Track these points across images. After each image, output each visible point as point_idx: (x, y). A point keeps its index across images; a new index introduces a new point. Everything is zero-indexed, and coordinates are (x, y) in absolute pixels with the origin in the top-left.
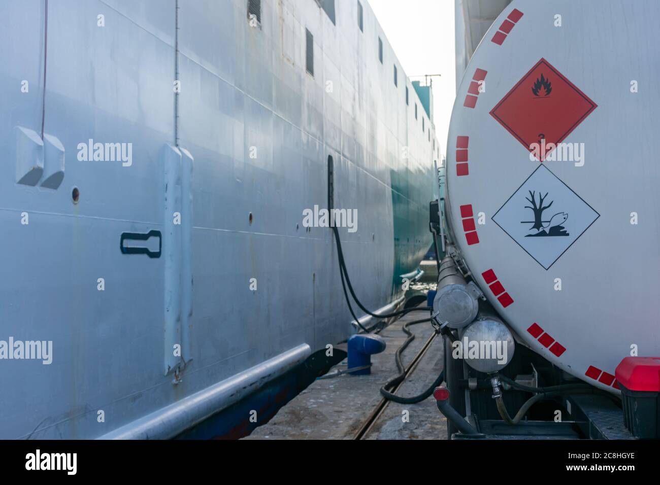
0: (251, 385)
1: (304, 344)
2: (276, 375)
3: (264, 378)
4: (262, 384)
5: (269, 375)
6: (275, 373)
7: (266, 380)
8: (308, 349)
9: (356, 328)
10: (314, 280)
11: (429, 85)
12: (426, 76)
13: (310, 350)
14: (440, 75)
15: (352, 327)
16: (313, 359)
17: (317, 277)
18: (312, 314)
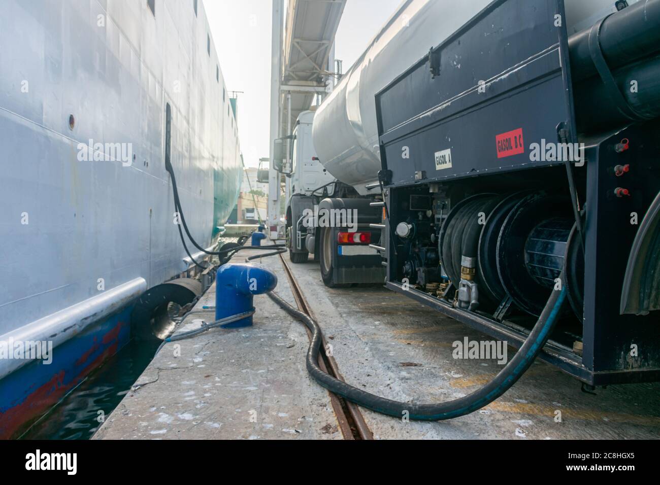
0: (65, 330)
1: (140, 278)
2: (105, 314)
3: (86, 319)
4: (83, 327)
5: (95, 315)
6: (102, 311)
7: (89, 321)
8: (144, 282)
9: (187, 264)
10: (151, 216)
11: (235, 98)
12: (233, 92)
13: (146, 284)
14: (243, 92)
15: (184, 263)
16: (149, 294)
17: (153, 212)
18: (148, 248)
